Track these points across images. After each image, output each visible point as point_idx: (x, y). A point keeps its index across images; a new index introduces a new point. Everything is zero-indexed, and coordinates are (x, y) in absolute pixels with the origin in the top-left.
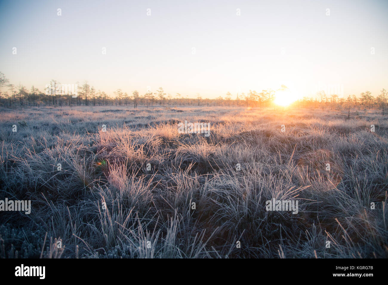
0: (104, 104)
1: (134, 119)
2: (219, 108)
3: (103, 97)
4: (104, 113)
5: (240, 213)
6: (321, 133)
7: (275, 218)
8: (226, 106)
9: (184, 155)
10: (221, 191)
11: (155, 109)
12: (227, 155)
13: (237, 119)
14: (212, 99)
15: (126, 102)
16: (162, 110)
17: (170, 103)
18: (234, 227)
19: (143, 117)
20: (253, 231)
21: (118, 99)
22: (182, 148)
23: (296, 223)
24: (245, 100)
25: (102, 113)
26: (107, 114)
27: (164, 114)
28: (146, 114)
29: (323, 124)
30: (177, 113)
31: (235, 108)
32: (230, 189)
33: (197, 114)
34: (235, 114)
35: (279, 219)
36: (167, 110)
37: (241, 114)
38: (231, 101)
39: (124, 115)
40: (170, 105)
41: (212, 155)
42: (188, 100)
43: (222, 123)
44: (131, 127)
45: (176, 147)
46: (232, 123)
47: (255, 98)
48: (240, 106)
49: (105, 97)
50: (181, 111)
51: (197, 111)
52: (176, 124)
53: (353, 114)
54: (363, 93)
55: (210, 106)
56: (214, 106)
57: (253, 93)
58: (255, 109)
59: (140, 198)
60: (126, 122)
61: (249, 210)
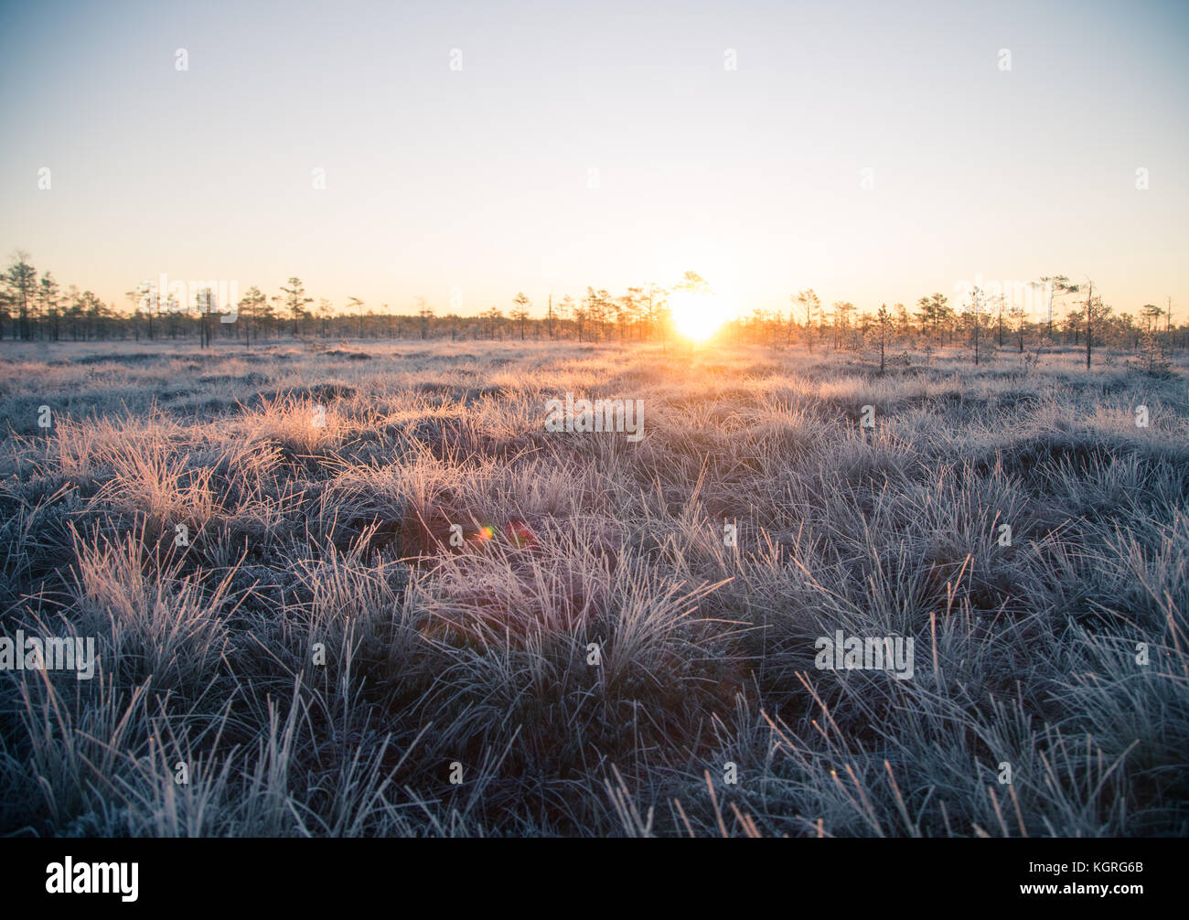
0: (91, 335)
1: (197, 386)
2: (491, 345)
3: (86, 309)
4: (88, 367)
5: (520, 675)
6: (792, 420)
7: (630, 684)
8: (512, 339)
9: (353, 500)
10: (461, 610)
11: (272, 352)
12: (495, 496)
13: (543, 381)
14: (468, 316)
15: (174, 326)
16: (300, 353)
17: (326, 330)
18: (498, 721)
19: (227, 379)
20: (561, 730)
21: (145, 317)
22: (351, 477)
23: (695, 697)
24: (574, 318)
25: (80, 366)
26: (99, 369)
27: (303, 365)
28: (242, 369)
29: (804, 392)
30: (349, 365)
31: (543, 346)
32: (489, 602)
33: (415, 364)
34: (539, 366)
35: (642, 688)
36: (314, 355)
37: (557, 364)
38: (530, 322)
39: (161, 372)
40: (329, 336)
41: (446, 496)
42: (389, 318)
43: (493, 394)
44: (179, 412)
45: (331, 473)
46: (527, 393)
47: (604, 315)
48: (558, 339)
49: (97, 308)
50: (363, 357)
51: (417, 356)
52: (340, 399)
53: (896, 360)
54: (925, 300)
55: (463, 339)
56: (475, 338)
57: (599, 297)
58: (604, 349)
59: (186, 647)
60: (167, 397)
61: (551, 665)
